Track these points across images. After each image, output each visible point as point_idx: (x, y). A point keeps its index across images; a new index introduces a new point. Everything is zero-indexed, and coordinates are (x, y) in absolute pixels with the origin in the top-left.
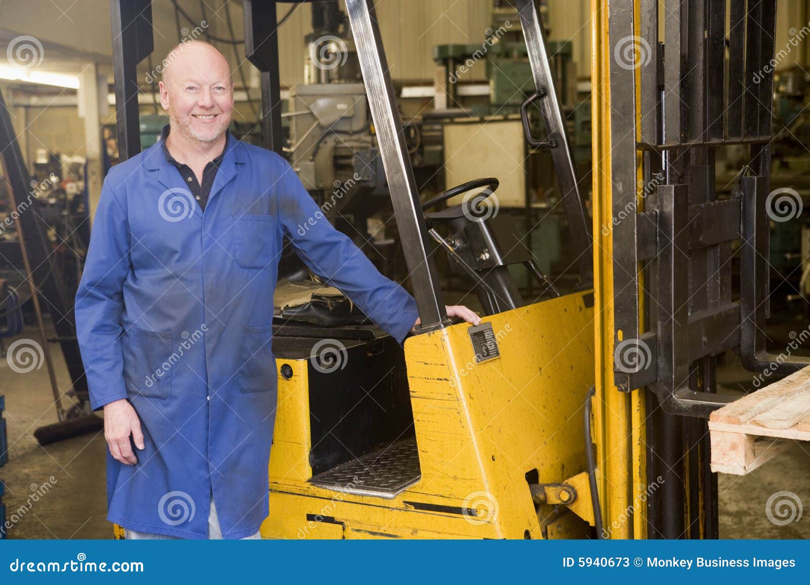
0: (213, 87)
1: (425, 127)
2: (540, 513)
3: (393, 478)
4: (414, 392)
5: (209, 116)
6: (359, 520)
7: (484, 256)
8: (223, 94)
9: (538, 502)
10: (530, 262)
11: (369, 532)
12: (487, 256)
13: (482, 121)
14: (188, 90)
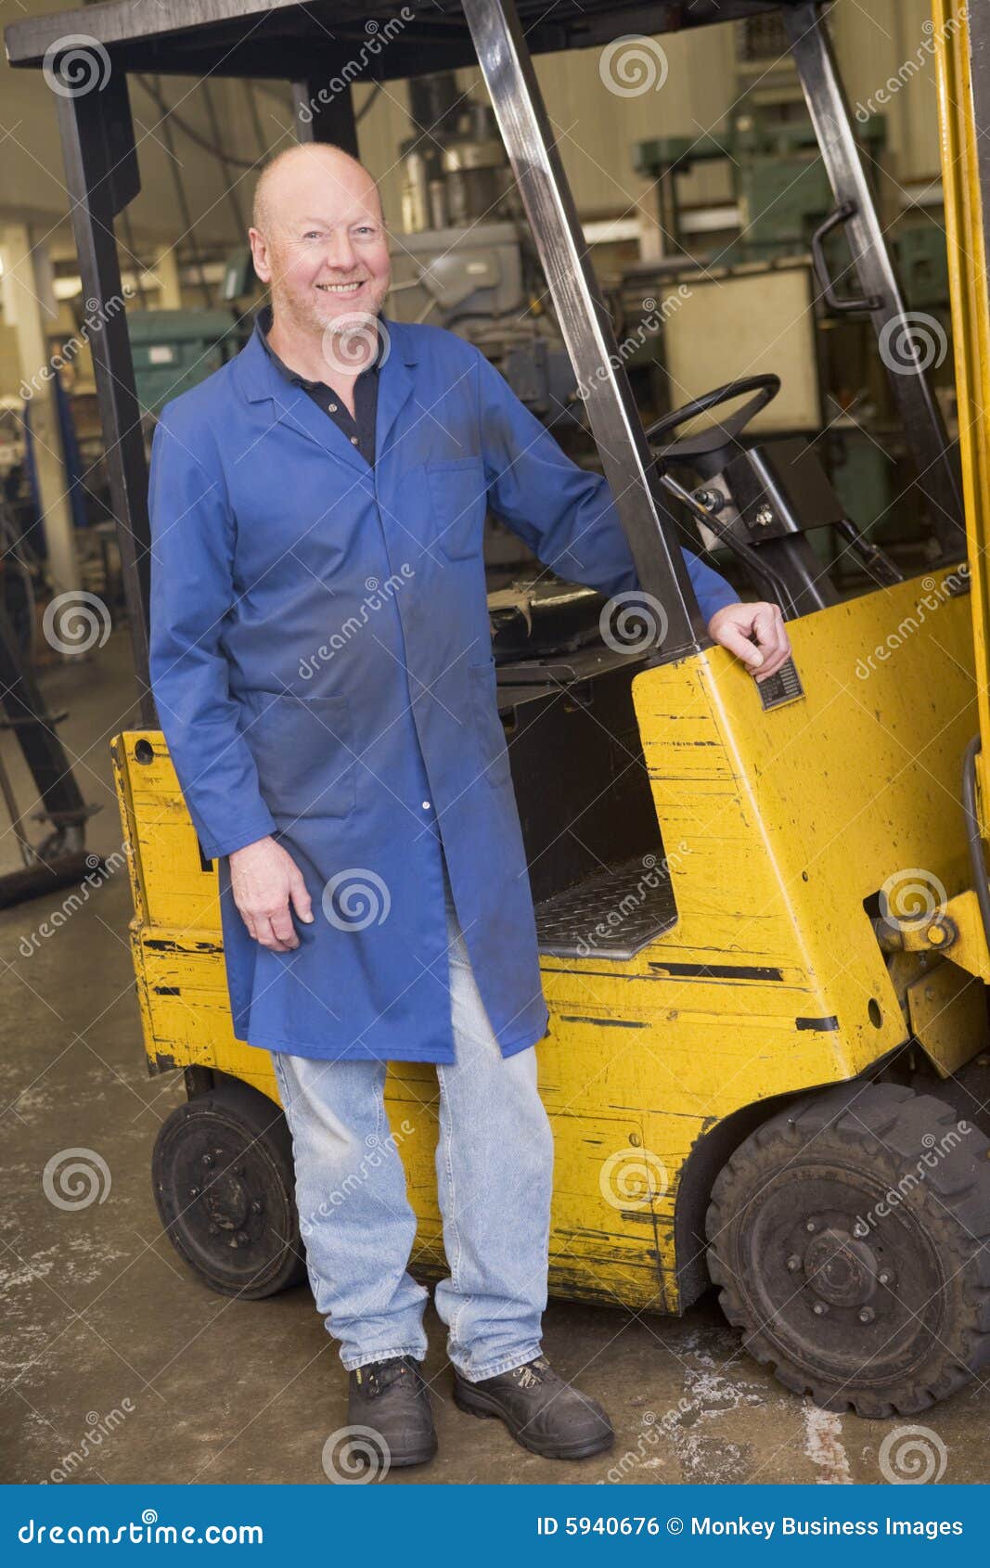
0: (354, 228)
1: (628, 296)
2: (894, 968)
3: (628, 923)
4: (656, 769)
5: (349, 284)
6: (572, 1000)
7: (762, 517)
8: (372, 241)
9: (888, 948)
10: (844, 522)
11: (592, 1020)
12: (769, 516)
13: (730, 276)
14: (307, 239)
